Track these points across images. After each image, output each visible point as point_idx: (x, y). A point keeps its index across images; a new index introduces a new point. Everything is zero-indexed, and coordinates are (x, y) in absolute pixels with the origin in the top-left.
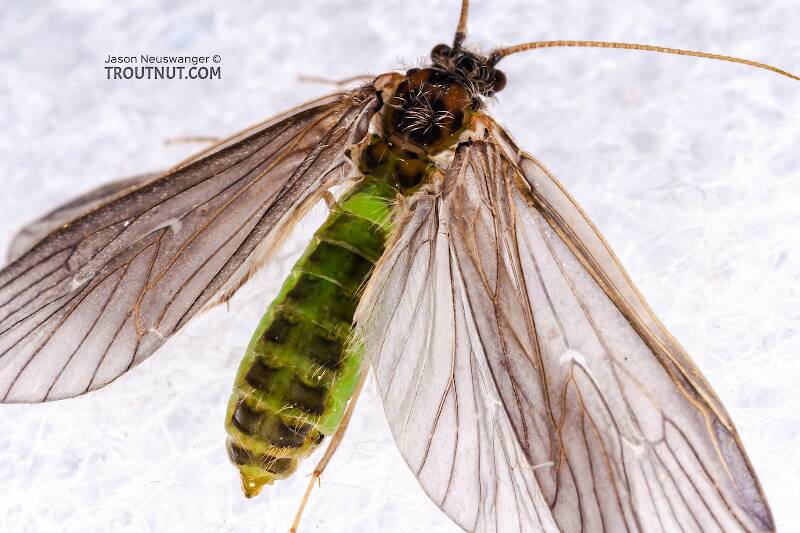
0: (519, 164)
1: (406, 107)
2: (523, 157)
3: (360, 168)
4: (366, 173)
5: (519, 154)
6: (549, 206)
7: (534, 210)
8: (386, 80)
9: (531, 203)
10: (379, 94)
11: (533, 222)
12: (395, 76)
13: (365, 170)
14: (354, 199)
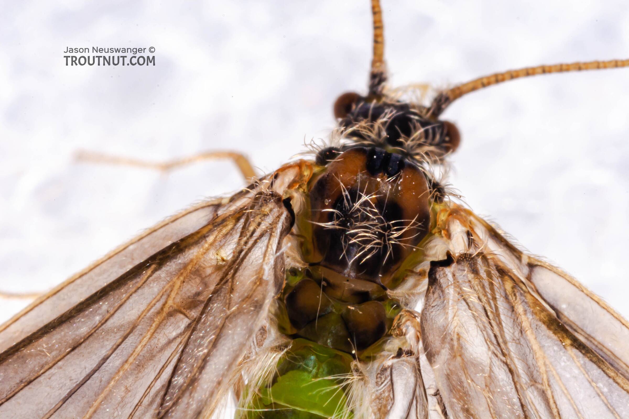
0: (529, 278)
1: (343, 224)
2: (531, 266)
3: (281, 329)
4: (293, 337)
5: (525, 260)
6: (589, 337)
7: (574, 352)
8: (290, 176)
9: (568, 342)
10: (287, 203)
11: (576, 371)
12: (300, 165)
13: (290, 330)
14: (283, 380)
